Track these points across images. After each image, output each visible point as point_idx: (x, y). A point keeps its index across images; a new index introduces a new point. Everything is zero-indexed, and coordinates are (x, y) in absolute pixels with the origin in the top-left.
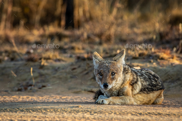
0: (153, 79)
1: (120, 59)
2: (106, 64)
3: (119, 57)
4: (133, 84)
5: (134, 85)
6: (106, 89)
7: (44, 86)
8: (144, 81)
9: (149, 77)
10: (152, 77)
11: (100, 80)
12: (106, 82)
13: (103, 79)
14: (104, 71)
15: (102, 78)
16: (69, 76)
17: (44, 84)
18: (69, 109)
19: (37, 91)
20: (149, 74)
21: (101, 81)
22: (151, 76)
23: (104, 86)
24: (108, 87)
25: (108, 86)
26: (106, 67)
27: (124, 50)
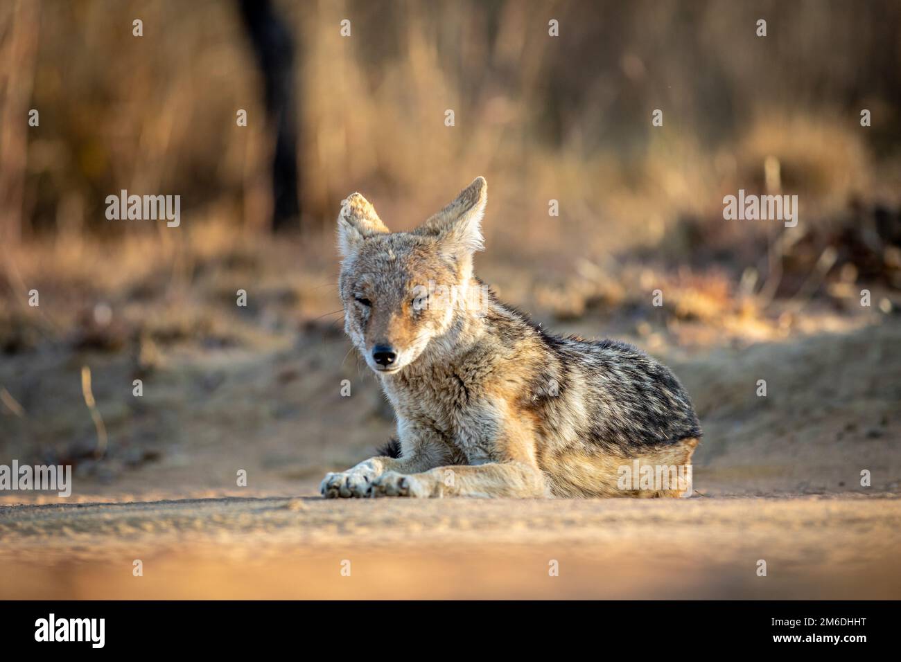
0: (654, 394)
1: (459, 223)
2: (387, 251)
3: (456, 215)
4: (544, 399)
5: (551, 410)
6: (388, 370)
7: (150, 457)
8: (610, 397)
9: (638, 383)
10: (648, 384)
11: (361, 325)
12: (387, 340)
13: (374, 322)
14: (377, 287)
15: (371, 317)
16: (265, 409)
17: (151, 448)
18: (245, 519)
19: (118, 477)
20: (639, 367)
21: (365, 332)
22: (645, 377)
23: (376, 356)
24: (396, 361)
25: (393, 356)
26: (387, 267)
27: (479, 184)
